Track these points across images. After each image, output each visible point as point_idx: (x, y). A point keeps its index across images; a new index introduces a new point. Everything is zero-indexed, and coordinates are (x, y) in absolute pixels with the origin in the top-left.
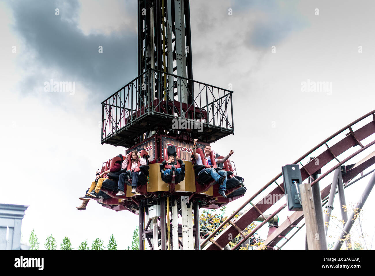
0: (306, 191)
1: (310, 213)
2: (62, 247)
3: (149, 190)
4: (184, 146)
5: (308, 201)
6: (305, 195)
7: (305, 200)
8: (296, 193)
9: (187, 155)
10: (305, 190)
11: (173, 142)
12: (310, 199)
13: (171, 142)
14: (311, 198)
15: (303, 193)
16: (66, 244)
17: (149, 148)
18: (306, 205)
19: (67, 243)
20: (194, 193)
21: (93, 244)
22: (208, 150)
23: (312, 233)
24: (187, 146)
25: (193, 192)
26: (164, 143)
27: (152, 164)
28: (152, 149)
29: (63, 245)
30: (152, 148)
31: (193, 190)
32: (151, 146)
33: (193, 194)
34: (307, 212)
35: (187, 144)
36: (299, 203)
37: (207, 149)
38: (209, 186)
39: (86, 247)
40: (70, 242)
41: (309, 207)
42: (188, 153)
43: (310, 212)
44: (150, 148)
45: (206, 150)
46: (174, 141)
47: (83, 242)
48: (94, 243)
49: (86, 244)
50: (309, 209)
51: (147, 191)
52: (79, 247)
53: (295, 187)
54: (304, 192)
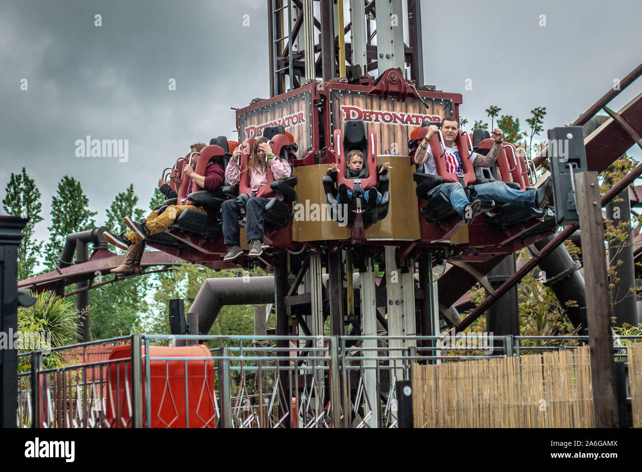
0: (587, 188)
1: (591, 234)
2: (57, 208)
3: (297, 234)
4: (390, 107)
5: (589, 210)
6: (584, 198)
7: (584, 207)
8: (570, 189)
9: (399, 134)
10: (584, 185)
11: (361, 101)
12: (594, 205)
13: (355, 99)
14: (595, 203)
15: (581, 191)
16: (70, 199)
17: (296, 116)
18: (585, 217)
19: (72, 196)
20: (416, 241)
21: (155, 198)
22: (450, 130)
23: (593, 273)
24: (398, 108)
25: (413, 240)
26: (337, 105)
27: (304, 165)
28: (304, 121)
29: (61, 202)
30: (304, 118)
31: (413, 234)
32: (302, 114)
33: (414, 245)
34: (587, 232)
35: (398, 101)
36: (575, 210)
37: (448, 127)
38: (454, 229)
39: (134, 209)
40: (83, 194)
41: (590, 221)
42: (402, 127)
43: (591, 230)
44: (300, 119)
45: (446, 130)
46: (362, 98)
47: (122, 193)
48: (158, 197)
49: (133, 198)
50: (590, 226)
51: (294, 239)
52: (110, 209)
53: (570, 175)
54: (583, 191)
